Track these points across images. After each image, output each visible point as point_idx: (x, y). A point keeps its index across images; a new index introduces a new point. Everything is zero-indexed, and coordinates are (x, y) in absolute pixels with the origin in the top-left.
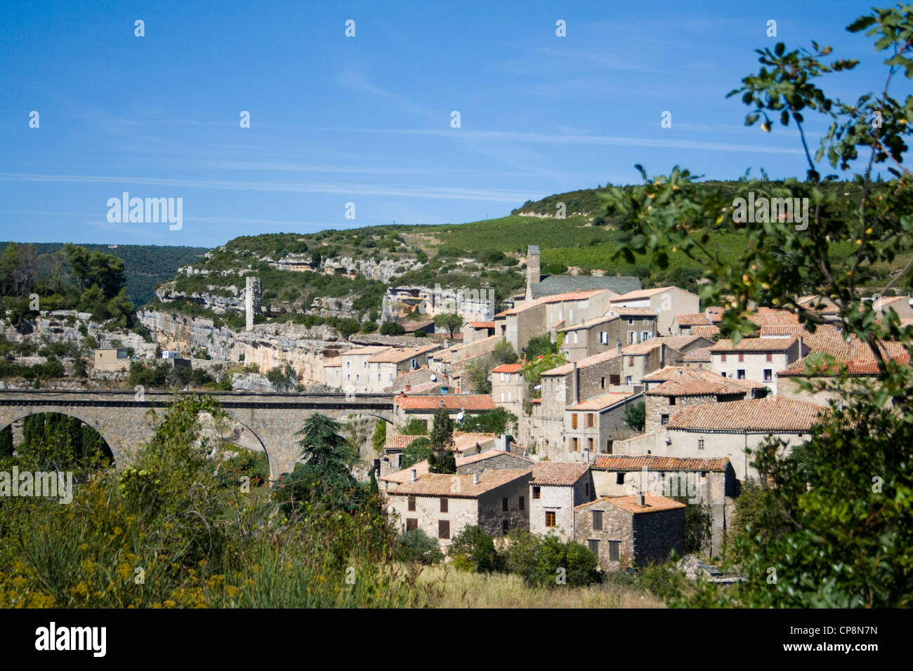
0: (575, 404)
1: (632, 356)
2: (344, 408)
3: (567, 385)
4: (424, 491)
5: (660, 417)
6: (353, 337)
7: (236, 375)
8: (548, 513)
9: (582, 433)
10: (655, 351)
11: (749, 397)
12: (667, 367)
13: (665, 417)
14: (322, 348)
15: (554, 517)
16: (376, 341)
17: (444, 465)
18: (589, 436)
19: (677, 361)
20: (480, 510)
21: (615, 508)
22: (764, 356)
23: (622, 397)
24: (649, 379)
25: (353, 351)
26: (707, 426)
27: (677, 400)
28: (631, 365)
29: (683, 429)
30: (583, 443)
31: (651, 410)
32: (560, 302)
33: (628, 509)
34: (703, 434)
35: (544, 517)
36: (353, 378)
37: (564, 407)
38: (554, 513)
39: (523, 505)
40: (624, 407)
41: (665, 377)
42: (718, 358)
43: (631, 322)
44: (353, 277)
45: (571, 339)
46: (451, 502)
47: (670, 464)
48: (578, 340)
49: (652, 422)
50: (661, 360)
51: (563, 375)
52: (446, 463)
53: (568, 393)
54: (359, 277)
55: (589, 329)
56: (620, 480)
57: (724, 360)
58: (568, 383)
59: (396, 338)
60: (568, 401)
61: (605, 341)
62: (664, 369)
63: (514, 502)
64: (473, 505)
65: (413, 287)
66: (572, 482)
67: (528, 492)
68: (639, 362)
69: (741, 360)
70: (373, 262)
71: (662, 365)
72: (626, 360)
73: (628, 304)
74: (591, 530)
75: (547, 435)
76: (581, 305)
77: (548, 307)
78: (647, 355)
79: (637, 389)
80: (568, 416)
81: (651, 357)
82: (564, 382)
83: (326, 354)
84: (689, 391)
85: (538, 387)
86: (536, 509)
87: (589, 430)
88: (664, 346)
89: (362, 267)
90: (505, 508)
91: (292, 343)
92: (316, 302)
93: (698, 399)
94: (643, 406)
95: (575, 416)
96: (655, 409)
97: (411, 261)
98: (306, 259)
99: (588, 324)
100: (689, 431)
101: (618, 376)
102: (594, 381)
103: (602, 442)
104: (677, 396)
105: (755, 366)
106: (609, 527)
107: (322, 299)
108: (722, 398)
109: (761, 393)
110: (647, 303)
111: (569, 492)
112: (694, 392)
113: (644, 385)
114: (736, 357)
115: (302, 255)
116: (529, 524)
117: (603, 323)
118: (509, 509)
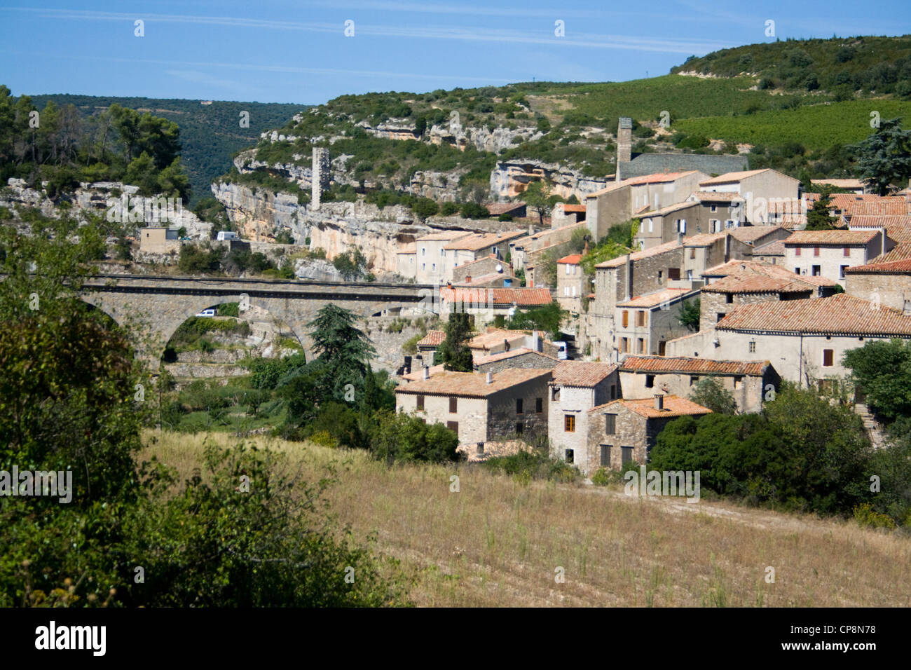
0: (627, 300)
1: (694, 248)
2: (390, 301)
3: (618, 278)
4: (434, 390)
5: (716, 316)
6: (432, 220)
7: (300, 261)
8: (567, 417)
9: (632, 332)
10: (718, 243)
11: (815, 295)
12: (732, 260)
13: (721, 316)
14: (395, 232)
15: (574, 421)
16: (455, 225)
17: (459, 362)
18: (639, 336)
19: (745, 255)
20: (490, 411)
21: (629, 411)
22: (842, 251)
23: (678, 293)
24: (709, 274)
25: (430, 236)
26: (759, 327)
27: (735, 298)
28: (693, 257)
29: (733, 330)
30: (633, 343)
31: (706, 308)
32: (644, 184)
33: (642, 413)
34: (754, 336)
35: (563, 421)
36: (429, 267)
37: (615, 302)
38: (573, 417)
39: (540, 407)
40: (680, 304)
41: (727, 272)
42: (792, 251)
43: (714, 209)
44: (462, 148)
45: (647, 227)
46: (460, 401)
47: (704, 367)
48: (654, 229)
49: (707, 322)
50: (725, 253)
51: (614, 268)
52: (461, 360)
53: (619, 288)
54: (470, 147)
55: (665, 216)
56: (650, 383)
57: (798, 254)
58: (620, 277)
59: (478, 222)
60: (619, 296)
61: (682, 230)
62: (729, 262)
63: (529, 404)
64: (482, 406)
65: (527, 162)
66: (593, 384)
67: (548, 393)
68: (701, 253)
69: (817, 254)
70: (486, 131)
71: (727, 259)
72: (688, 252)
73: (719, 188)
74: (604, 435)
75: (600, 335)
76: (668, 188)
77: (634, 190)
78: (710, 247)
79: (695, 284)
80: (619, 313)
81: (714, 249)
82: (615, 275)
83: (400, 238)
84: (749, 288)
85: (593, 281)
86: (555, 412)
87: (639, 329)
88: (729, 237)
89: (474, 136)
90: (520, 410)
91: (362, 226)
92: (418, 177)
93: (758, 297)
94: (698, 303)
95: (626, 313)
96: (711, 306)
97: (531, 130)
98: (408, 125)
99: (663, 211)
100: (739, 331)
101: (678, 270)
102: (649, 275)
103: (653, 343)
104: (735, 293)
105: (832, 262)
106: (623, 432)
107: (425, 174)
108: (785, 296)
109: (828, 291)
110: (735, 188)
111: (589, 395)
112: (754, 288)
113: (704, 280)
114: (811, 251)
115: (405, 120)
116: (547, 428)
117: (681, 210)
118: (524, 411)
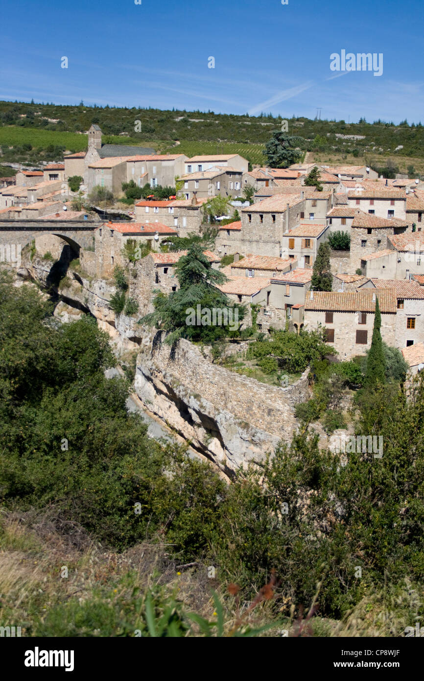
0: (287, 232)
1: (315, 200)
3: (284, 219)
4: (342, 308)
5: (360, 242)
8: (409, 319)
9: (299, 252)
10: (330, 197)
11: (410, 229)
13: (364, 242)
15: (414, 322)
18: (306, 254)
22: (389, 202)
27: (373, 231)
31: (354, 238)
32: (142, 161)
35: (405, 322)
37: (281, 233)
38: (414, 319)
42: (353, 202)
43: (230, 176)
45: (191, 185)
46: (368, 316)
50: (332, 203)
51: (281, 213)
53: (284, 225)
55: (211, 179)
57: (358, 203)
58: (285, 216)
60: (284, 229)
68: (321, 204)
69: (372, 204)
71: (332, 207)
72: (309, 203)
76: (164, 164)
77: (129, 164)
80: (285, 241)
82: (282, 217)
86: (400, 316)
87: (306, 250)
93: (384, 230)
95: (291, 240)
96: (357, 236)
101: (303, 213)
102: (294, 216)
104: (373, 228)
105: (382, 208)
108: (396, 229)
110: (225, 164)
112: (382, 225)
113: (330, 220)
114: (368, 202)
117: (218, 176)
